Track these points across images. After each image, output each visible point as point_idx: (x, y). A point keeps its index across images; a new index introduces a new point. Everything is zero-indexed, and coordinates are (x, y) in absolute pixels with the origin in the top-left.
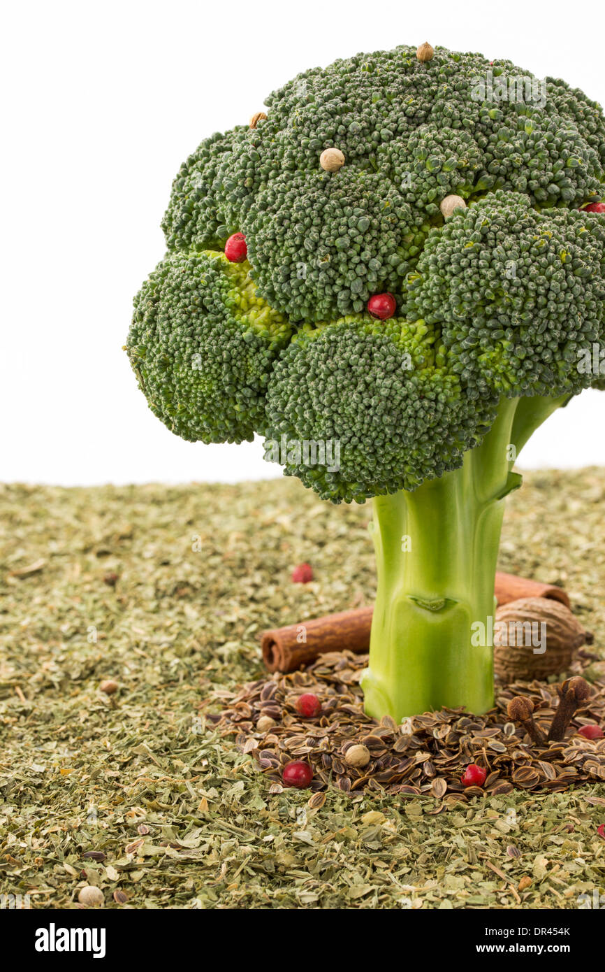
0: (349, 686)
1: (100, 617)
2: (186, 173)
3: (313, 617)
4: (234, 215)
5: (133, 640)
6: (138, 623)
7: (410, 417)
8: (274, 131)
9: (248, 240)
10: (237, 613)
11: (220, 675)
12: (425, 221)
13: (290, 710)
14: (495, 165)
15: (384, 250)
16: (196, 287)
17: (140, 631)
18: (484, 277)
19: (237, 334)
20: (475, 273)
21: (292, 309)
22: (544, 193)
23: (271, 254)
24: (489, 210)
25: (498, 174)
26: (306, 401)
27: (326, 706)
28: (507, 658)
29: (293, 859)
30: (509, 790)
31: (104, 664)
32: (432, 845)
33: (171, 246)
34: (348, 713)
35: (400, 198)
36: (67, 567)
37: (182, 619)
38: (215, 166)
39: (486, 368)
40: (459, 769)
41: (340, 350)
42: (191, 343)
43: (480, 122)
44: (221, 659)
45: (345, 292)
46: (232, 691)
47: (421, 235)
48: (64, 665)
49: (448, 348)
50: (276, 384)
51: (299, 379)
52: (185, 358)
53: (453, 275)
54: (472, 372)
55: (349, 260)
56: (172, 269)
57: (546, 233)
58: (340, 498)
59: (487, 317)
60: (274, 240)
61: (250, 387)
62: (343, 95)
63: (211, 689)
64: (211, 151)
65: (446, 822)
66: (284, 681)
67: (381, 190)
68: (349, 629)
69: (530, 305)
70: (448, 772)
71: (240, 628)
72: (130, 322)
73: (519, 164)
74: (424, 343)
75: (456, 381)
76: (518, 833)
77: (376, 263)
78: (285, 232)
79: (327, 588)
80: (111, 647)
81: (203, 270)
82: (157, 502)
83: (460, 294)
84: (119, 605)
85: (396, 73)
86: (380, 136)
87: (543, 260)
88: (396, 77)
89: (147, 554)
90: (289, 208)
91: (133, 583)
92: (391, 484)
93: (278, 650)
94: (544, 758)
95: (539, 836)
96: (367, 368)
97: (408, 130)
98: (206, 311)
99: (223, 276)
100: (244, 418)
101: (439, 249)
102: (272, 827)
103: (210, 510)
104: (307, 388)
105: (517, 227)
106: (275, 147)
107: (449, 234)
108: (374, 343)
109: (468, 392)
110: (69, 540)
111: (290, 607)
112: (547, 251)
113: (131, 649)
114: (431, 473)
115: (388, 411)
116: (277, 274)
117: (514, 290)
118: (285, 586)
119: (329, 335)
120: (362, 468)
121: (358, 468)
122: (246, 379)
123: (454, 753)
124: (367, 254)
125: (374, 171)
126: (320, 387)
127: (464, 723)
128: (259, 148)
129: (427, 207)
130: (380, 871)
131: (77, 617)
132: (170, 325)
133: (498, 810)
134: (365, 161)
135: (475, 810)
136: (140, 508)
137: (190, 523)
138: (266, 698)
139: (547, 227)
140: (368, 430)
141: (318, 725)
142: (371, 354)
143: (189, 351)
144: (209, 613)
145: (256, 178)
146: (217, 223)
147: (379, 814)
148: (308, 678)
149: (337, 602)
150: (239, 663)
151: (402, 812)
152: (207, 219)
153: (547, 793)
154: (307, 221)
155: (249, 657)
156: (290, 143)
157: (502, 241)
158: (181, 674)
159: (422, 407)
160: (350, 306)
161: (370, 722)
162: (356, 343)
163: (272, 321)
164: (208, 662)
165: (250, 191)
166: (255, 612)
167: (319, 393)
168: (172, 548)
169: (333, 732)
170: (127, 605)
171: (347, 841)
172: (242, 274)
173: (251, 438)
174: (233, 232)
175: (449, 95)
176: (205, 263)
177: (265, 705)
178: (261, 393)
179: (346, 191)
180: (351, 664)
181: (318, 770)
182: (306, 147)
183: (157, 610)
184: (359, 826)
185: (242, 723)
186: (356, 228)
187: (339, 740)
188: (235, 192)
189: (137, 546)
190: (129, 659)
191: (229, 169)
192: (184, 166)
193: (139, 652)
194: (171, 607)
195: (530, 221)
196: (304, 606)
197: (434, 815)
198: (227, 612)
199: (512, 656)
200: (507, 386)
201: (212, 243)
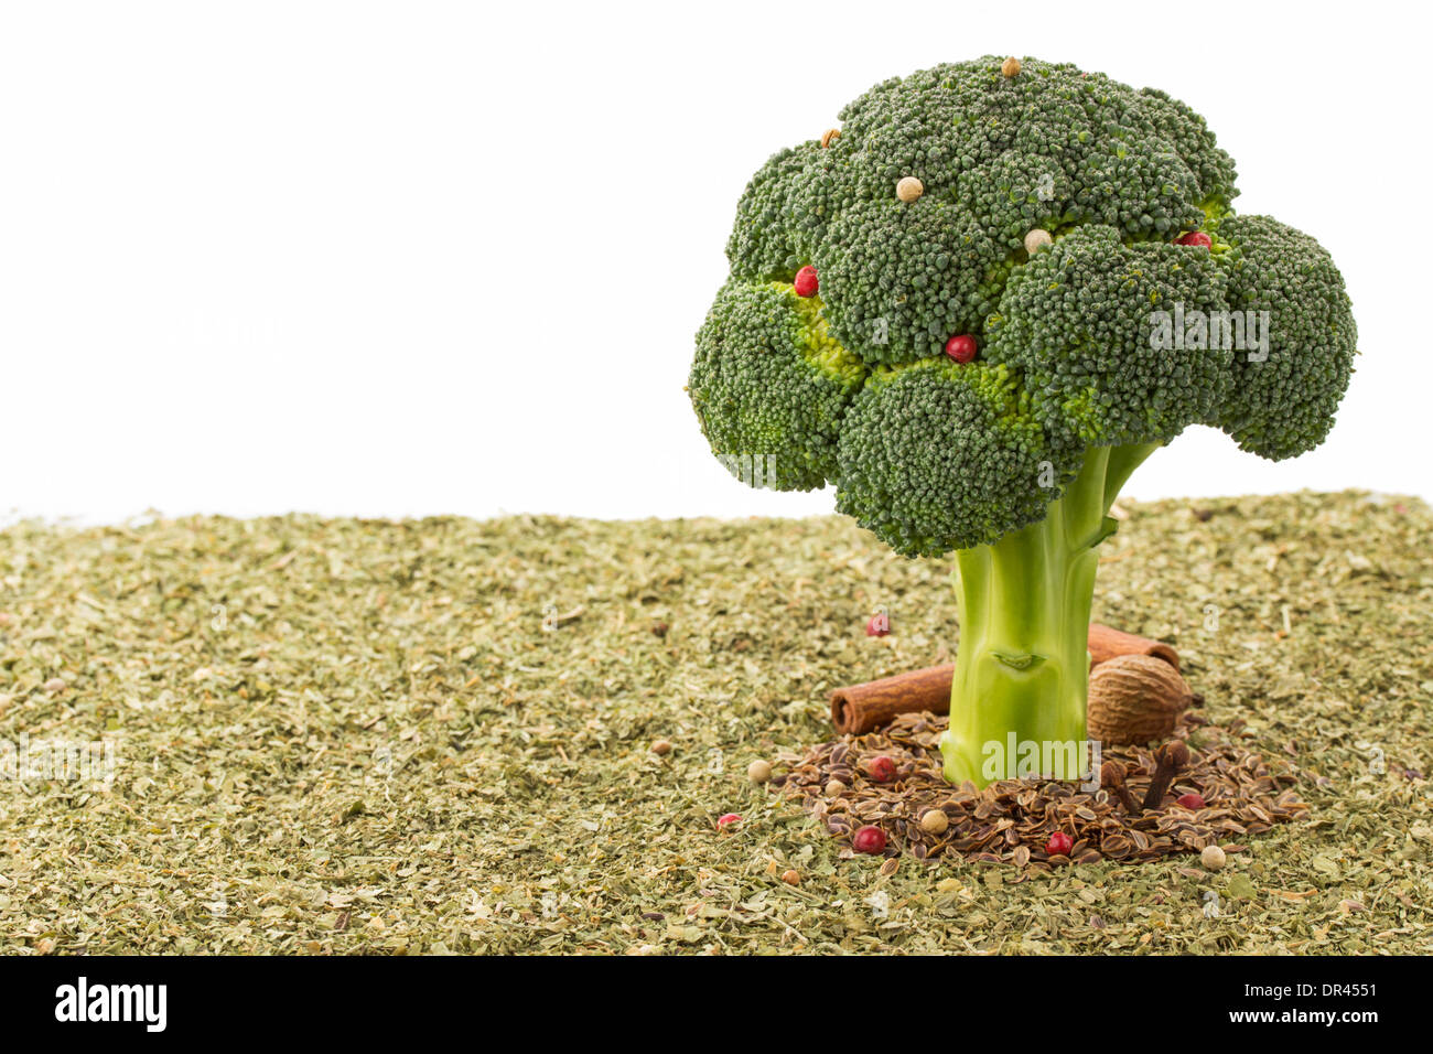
0: (927, 750)
1: (648, 672)
2: (752, 194)
3: (890, 674)
4: (805, 245)
5: (687, 697)
6: (692, 679)
7: (989, 469)
8: (848, 152)
9: (820, 276)
10: (803, 669)
11: (784, 736)
12: (1007, 258)
13: (863, 774)
14: (1084, 196)
15: (963, 288)
16: (763, 325)
17: (695, 687)
18: (1069, 321)
19: (807, 377)
20: (1059, 317)
21: (866, 351)
22: (1135, 225)
23: (844, 292)
24: (1078, 245)
25: (1087, 205)
26: (880, 451)
27: (901, 770)
28: (1104, 721)
29: (862, 923)
30: (1097, 860)
31: (655, 723)
32: (1010, 914)
33: (737, 274)
34: (927, 778)
35: (981, 232)
36: (609, 614)
37: (741, 675)
38: (784, 188)
39: (1071, 416)
40: (1044, 836)
41: (915, 397)
42: (757, 387)
43: (1068, 147)
44: (785, 719)
45: (922, 334)
46: (798, 753)
47: (1004, 271)
48: (610, 723)
49: (1031, 394)
50: (848, 432)
51: (872, 427)
52: (752, 403)
53: (1036, 318)
54: (1056, 420)
55: (927, 299)
56: (737, 304)
57: (1136, 272)
58: (916, 553)
59: (1072, 363)
60: (848, 277)
61: (821, 434)
62: (923, 115)
63: (775, 751)
64: (780, 171)
65: (1028, 892)
66: (856, 743)
67: (961, 223)
68: (929, 688)
69: (1117, 351)
70: (1031, 840)
71: (807, 686)
72: (692, 361)
73: (1109, 193)
74: (1005, 389)
75: (1039, 429)
76: (1104, 904)
77: (955, 303)
78: (859, 269)
79: (906, 642)
80: (662, 705)
81: (770, 306)
82: (710, 541)
83: (1043, 338)
84: (669, 658)
85: (979, 91)
86: (961, 163)
87: (1132, 302)
88: (979, 95)
89: (700, 602)
90: (863, 242)
91: (687, 634)
92: (970, 538)
93: (850, 709)
94: (1137, 827)
95: (1125, 907)
96: (944, 417)
97: (991, 157)
98: (773, 352)
99: (792, 313)
100: (815, 466)
101: (1021, 290)
102: (840, 892)
103: (772, 550)
104: (881, 437)
105: (1104, 266)
106: (849, 172)
107: (1033, 273)
108: (952, 389)
109: (1052, 441)
110: (609, 584)
111: (863, 663)
112: (1136, 292)
113: (684, 707)
114: (1012, 526)
115: (965, 463)
116: (850, 314)
117: (1099, 335)
118: (858, 639)
119: (904, 381)
120: (939, 522)
121: (935, 522)
122: (816, 425)
123: (1039, 821)
124: (944, 295)
125: (955, 202)
126: (895, 437)
127: (1051, 789)
128: (832, 172)
129: (1010, 242)
130: (953, 937)
131: (622, 671)
132: (735, 367)
133: (1083, 880)
134: (944, 190)
135: (1059, 879)
136: (691, 548)
137: (749, 566)
138: (835, 761)
139: (1137, 266)
140: (945, 483)
141: (892, 790)
142: (949, 402)
143: (755, 395)
144: (771, 669)
145: (829, 205)
146: (786, 253)
147: (956, 882)
148: (883, 741)
149: (917, 658)
150: (806, 724)
151: (981, 880)
152: (776, 248)
153: (1138, 864)
154: (882, 257)
155: (817, 717)
156: (864, 169)
157: (1088, 281)
158: (742, 734)
159: (1002, 459)
160: (928, 348)
161: (951, 788)
162: (933, 389)
163: (845, 362)
164: (771, 723)
165: (822, 220)
166: (824, 668)
167: (893, 443)
168: (729, 595)
169: (908, 797)
170: (680, 658)
171: (920, 908)
172: (812, 310)
173: (821, 486)
174: (804, 263)
175: (1036, 117)
176: (773, 298)
177: (835, 768)
178: (832, 440)
179: (924, 225)
180: (931, 726)
181: (892, 836)
182: (882, 174)
183: (713, 665)
184: (934, 894)
185: (810, 787)
186: (934, 265)
187: (915, 805)
188: (806, 221)
189: (688, 591)
190: (683, 718)
191: (800, 193)
192: (750, 186)
193: (694, 710)
194: (729, 662)
195: (1119, 259)
196: (879, 662)
197: (1015, 884)
198: (792, 668)
199: (1109, 719)
200: (1092, 434)
201: (781, 274)
